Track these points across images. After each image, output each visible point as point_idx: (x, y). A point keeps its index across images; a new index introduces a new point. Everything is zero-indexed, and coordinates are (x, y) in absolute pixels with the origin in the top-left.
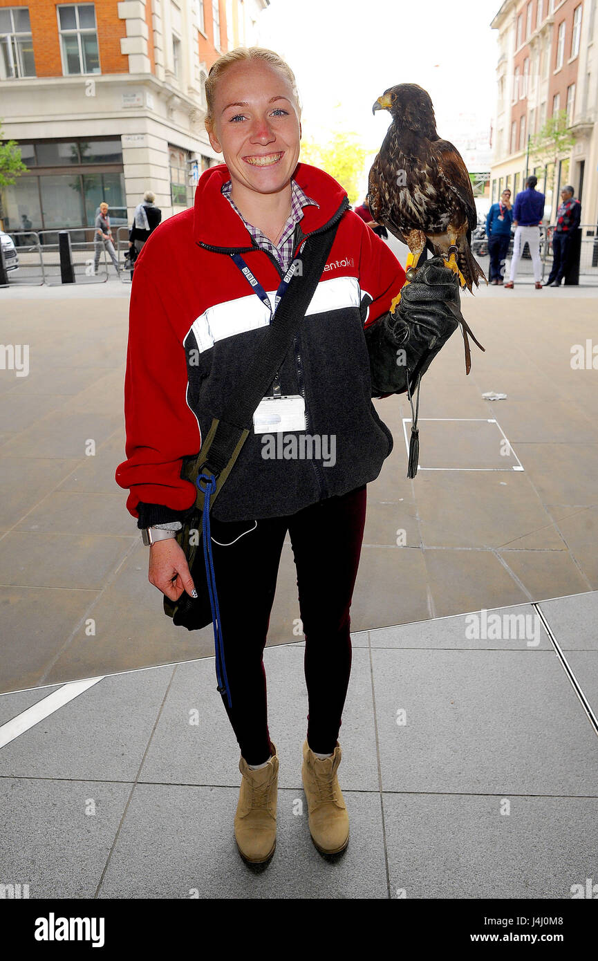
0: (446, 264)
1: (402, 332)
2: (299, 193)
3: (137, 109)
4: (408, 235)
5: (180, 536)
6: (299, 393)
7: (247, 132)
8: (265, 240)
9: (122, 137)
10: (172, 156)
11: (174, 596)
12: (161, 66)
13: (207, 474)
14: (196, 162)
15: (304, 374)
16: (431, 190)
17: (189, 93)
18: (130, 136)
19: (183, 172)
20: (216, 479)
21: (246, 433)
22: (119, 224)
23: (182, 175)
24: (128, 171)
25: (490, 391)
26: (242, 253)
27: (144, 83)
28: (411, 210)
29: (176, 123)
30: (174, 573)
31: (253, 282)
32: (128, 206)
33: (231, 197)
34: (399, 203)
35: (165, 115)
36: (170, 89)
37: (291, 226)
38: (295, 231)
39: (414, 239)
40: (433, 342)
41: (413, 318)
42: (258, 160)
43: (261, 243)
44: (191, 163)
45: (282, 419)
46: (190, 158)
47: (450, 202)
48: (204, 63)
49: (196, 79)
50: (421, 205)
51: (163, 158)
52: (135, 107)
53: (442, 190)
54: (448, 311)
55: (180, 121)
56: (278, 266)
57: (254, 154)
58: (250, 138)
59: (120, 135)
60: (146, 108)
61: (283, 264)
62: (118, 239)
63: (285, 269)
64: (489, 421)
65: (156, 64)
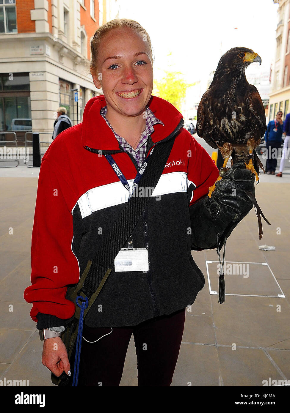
0: (247, 166)
1: (215, 210)
2: (151, 115)
3: (40, 56)
4: (222, 146)
5: (63, 336)
6: (144, 246)
7: (120, 76)
8: (128, 146)
9: (30, 73)
10: (61, 86)
11: (58, 374)
12: (56, 28)
13: (83, 296)
14: (77, 90)
15: (148, 234)
16: (243, 118)
17: (73, 45)
18: (35, 73)
19: (68, 97)
20: (89, 300)
21: (109, 271)
22: (26, 129)
23: (67, 99)
24: (33, 96)
25: (264, 245)
26: (113, 154)
27: (45, 39)
28: (228, 131)
29: (64, 64)
30: (59, 359)
31: (119, 173)
32: (32, 118)
33: (106, 117)
34: (220, 126)
35: (57, 60)
36: (61, 43)
37: (145, 137)
38: (147, 141)
39: (225, 149)
40: (236, 217)
41: (224, 202)
42: (126, 94)
43: (125, 147)
44: (73, 91)
45: (133, 263)
46: (73, 88)
47: (254, 125)
48: (84, 26)
49: (78, 37)
50: (235, 128)
51: (56, 88)
52: (38, 55)
53: (250, 118)
54: (247, 198)
55: (67, 63)
56: (135, 163)
57: (123, 90)
58: (121, 80)
59: (29, 72)
60: (46, 55)
61: (138, 162)
62: (26, 139)
63: (140, 165)
64: (263, 264)
65: (53, 27)
